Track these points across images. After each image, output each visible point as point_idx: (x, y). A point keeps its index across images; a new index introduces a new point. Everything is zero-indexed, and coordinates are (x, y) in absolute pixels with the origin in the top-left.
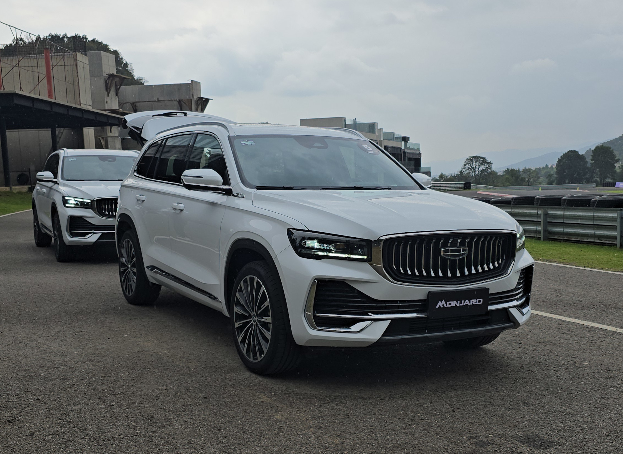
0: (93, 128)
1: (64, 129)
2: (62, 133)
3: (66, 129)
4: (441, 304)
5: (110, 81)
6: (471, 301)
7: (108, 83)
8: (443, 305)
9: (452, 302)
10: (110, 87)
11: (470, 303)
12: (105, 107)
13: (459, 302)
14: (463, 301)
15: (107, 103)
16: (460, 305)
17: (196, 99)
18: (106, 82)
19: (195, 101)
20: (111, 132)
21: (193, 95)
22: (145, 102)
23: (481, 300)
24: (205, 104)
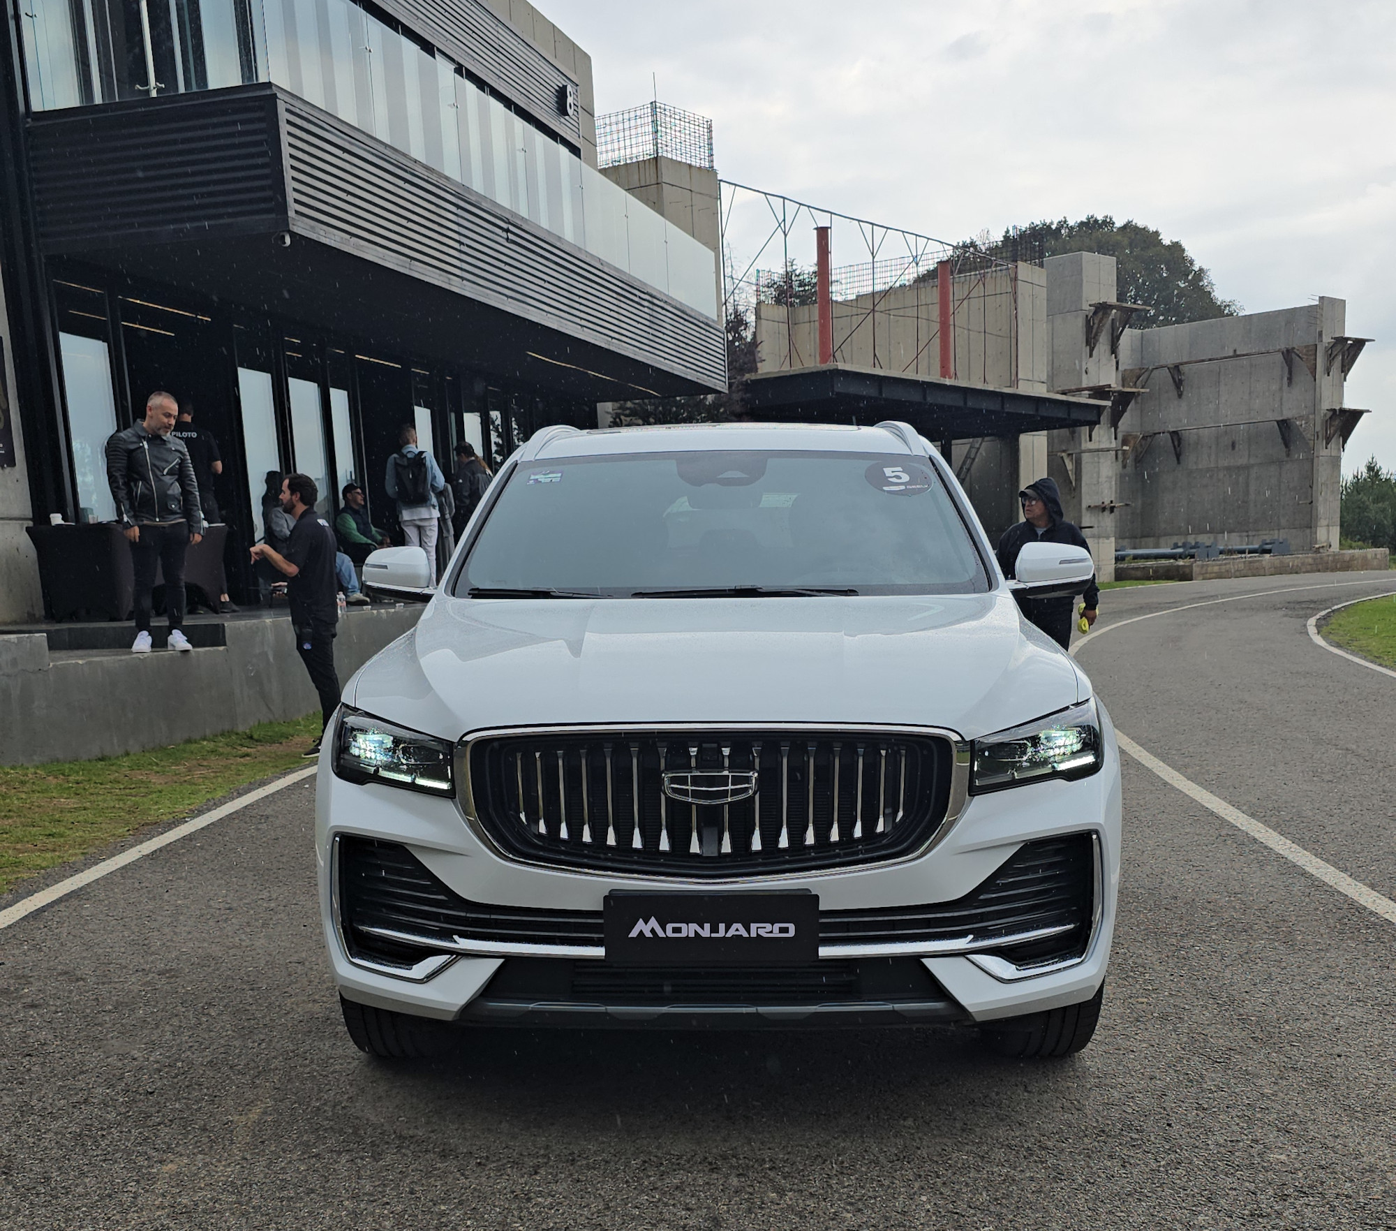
0: (1045, 432)
1: (983, 441)
2: (978, 449)
3: (986, 439)
4: (644, 928)
5: (1096, 321)
6: (753, 926)
7: (1092, 327)
8: (653, 931)
9: (683, 926)
10: (1096, 334)
11: (749, 932)
12: (1081, 382)
13: (707, 926)
14: (722, 926)
15: (1086, 373)
16: (714, 935)
17: (1329, 343)
18: (1088, 321)
19: (1326, 347)
20: (1090, 440)
21: (1320, 334)
22: (1203, 361)
23: (792, 927)
24: (1352, 353)
